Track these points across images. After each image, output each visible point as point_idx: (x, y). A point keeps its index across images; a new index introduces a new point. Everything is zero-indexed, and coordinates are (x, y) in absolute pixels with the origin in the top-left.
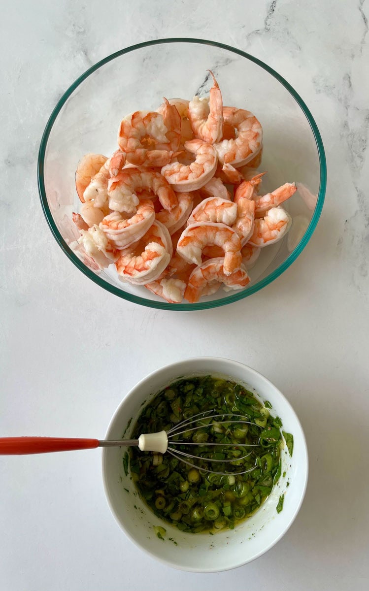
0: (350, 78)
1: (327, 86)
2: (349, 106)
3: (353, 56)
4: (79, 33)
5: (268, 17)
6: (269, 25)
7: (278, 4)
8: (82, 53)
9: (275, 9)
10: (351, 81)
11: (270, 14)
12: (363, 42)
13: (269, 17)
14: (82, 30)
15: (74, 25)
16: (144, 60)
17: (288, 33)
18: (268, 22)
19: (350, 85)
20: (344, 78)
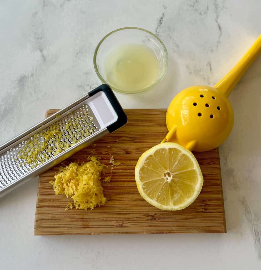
0: (210, 64)
1: (196, 70)
2: (210, 82)
3: (212, 51)
4: (38, 38)
5: (157, 28)
6: (158, 32)
7: (164, 19)
8: (39, 51)
9: (162, 22)
10: (212, 66)
11: (159, 25)
12: (219, 42)
13: (159, 27)
14: (40, 37)
15: (35, 33)
16: (78, 53)
17: (170, 37)
18: (158, 31)
19: (211, 69)
20: (207, 65)
